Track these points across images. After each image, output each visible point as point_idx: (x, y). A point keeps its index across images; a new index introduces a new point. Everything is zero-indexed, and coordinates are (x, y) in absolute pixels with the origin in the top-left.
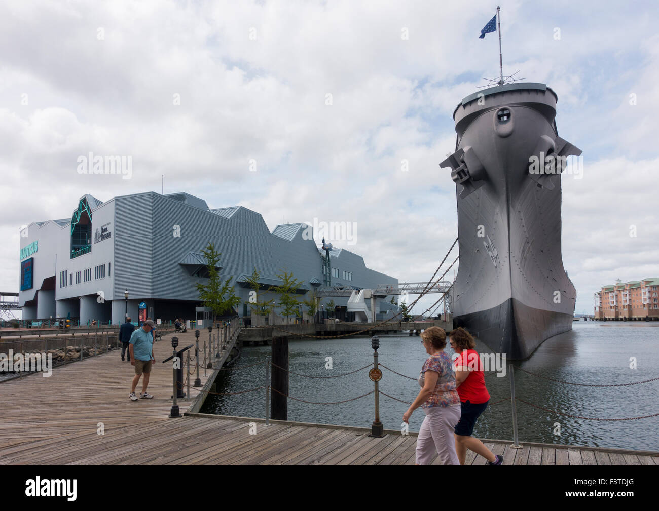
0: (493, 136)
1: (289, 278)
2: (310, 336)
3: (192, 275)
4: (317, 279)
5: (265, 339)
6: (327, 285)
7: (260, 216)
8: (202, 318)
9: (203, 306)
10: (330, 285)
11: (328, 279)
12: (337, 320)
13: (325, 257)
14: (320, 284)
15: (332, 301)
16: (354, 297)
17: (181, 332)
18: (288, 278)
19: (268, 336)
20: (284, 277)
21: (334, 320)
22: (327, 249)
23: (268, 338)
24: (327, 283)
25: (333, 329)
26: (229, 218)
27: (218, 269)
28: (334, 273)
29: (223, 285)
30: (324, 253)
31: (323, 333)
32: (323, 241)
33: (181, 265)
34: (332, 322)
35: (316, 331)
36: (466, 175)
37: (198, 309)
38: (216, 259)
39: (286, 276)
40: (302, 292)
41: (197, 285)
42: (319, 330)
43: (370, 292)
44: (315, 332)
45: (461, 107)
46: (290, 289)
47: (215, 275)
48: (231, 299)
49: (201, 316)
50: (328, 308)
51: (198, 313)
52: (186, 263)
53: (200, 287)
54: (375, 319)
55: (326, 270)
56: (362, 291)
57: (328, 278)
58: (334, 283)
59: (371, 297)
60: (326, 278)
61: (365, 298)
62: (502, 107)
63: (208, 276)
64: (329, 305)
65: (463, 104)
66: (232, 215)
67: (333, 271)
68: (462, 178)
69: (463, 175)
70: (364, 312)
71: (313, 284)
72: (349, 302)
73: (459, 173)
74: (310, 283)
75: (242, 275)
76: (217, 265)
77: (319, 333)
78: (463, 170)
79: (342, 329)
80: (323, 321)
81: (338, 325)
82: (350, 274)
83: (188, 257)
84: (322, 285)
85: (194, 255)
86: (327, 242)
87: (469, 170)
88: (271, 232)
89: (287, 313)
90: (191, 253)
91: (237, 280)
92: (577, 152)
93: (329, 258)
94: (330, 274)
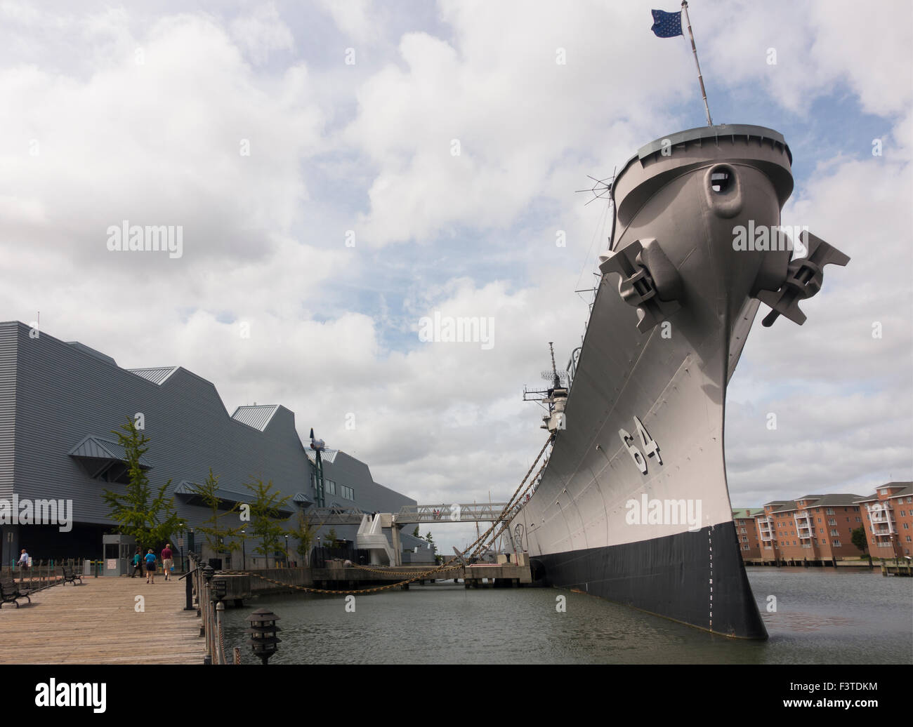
0: (706, 215)
1: (266, 491)
2: (305, 589)
3: (95, 477)
4: (305, 496)
5: (239, 597)
6: (319, 506)
7: (211, 387)
8: (115, 556)
9: (116, 533)
10: (324, 506)
11: (321, 497)
12: (348, 562)
13: (315, 462)
14: (310, 504)
15: (332, 532)
16: (366, 525)
17: (75, 585)
18: (264, 489)
19: (244, 591)
20: (257, 489)
21: (343, 563)
22: (318, 448)
23: (244, 594)
24: (319, 502)
25: (342, 577)
26: (160, 384)
27: (144, 468)
28: (329, 487)
29: (155, 495)
30: (312, 456)
31: (324, 584)
32: (312, 436)
33: (72, 457)
34: (338, 567)
35: (314, 581)
36: (649, 289)
37: (108, 539)
38: (141, 448)
39: (261, 486)
40: (285, 515)
41: (105, 494)
42: (317, 578)
43: (391, 518)
44: (312, 583)
45: (639, 163)
46: (268, 510)
47: (139, 478)
48: (170, 521)
49: (113, 552)
50: (327, 542)
51: (107, 545)
52: (82, 455)
53: (110, 497)
54: (401, 561)
55: (318, 481)
56: (377, 516)
57: (321, 493)
58: (330, 504)
59: (392, 526)
60: (318, 494)
61: (383, 528)
62: (716, 165)
63: (125, 480)
64: (329, 538)
65: (640, 158)
66: (165, 379)
67: (327, 484)
68: (642, 294)
69: (644, 289)
70: (384, 550)
71: (298, 503)
72: (358, 533)
73: (636, 285)
74: (294, 501)
75: (183, 482)
76: (141, 462)
77: (317, 585)
78: (643, 280)
79: (356, 577)
80: (324, 565)
81: (349, 571)
82: (352, 490)
83: (87, 444)
84: (312, 506)
85: (96, 441)
86: (317, 438)
87: (656, 281)
88: (231, 415)
89: (264, 551)
90: (93, 437)
91: (175, 491)
92: (842, 260)
93: (320, 462)
94: (322, 488)
